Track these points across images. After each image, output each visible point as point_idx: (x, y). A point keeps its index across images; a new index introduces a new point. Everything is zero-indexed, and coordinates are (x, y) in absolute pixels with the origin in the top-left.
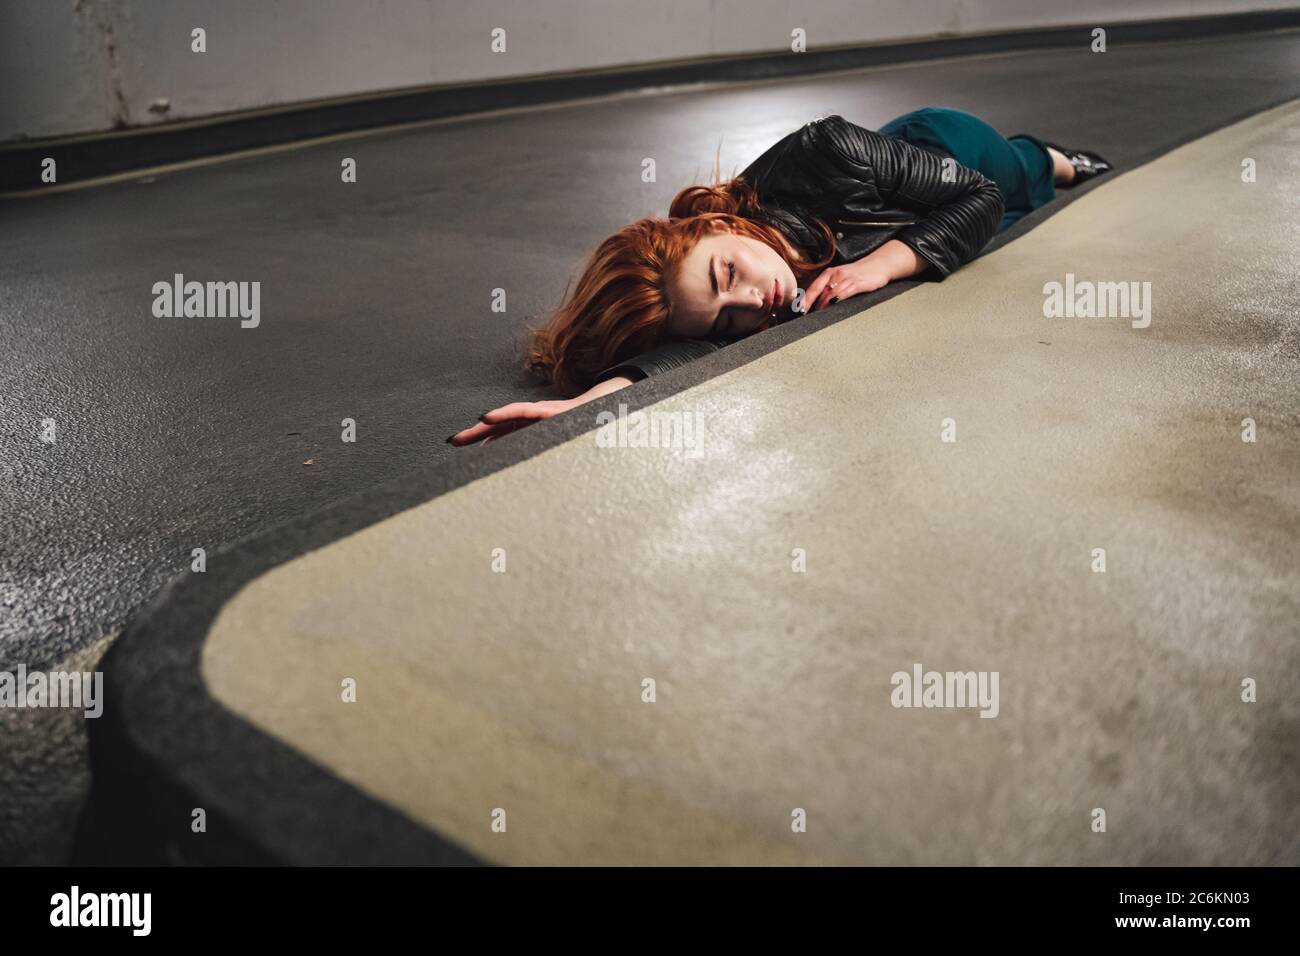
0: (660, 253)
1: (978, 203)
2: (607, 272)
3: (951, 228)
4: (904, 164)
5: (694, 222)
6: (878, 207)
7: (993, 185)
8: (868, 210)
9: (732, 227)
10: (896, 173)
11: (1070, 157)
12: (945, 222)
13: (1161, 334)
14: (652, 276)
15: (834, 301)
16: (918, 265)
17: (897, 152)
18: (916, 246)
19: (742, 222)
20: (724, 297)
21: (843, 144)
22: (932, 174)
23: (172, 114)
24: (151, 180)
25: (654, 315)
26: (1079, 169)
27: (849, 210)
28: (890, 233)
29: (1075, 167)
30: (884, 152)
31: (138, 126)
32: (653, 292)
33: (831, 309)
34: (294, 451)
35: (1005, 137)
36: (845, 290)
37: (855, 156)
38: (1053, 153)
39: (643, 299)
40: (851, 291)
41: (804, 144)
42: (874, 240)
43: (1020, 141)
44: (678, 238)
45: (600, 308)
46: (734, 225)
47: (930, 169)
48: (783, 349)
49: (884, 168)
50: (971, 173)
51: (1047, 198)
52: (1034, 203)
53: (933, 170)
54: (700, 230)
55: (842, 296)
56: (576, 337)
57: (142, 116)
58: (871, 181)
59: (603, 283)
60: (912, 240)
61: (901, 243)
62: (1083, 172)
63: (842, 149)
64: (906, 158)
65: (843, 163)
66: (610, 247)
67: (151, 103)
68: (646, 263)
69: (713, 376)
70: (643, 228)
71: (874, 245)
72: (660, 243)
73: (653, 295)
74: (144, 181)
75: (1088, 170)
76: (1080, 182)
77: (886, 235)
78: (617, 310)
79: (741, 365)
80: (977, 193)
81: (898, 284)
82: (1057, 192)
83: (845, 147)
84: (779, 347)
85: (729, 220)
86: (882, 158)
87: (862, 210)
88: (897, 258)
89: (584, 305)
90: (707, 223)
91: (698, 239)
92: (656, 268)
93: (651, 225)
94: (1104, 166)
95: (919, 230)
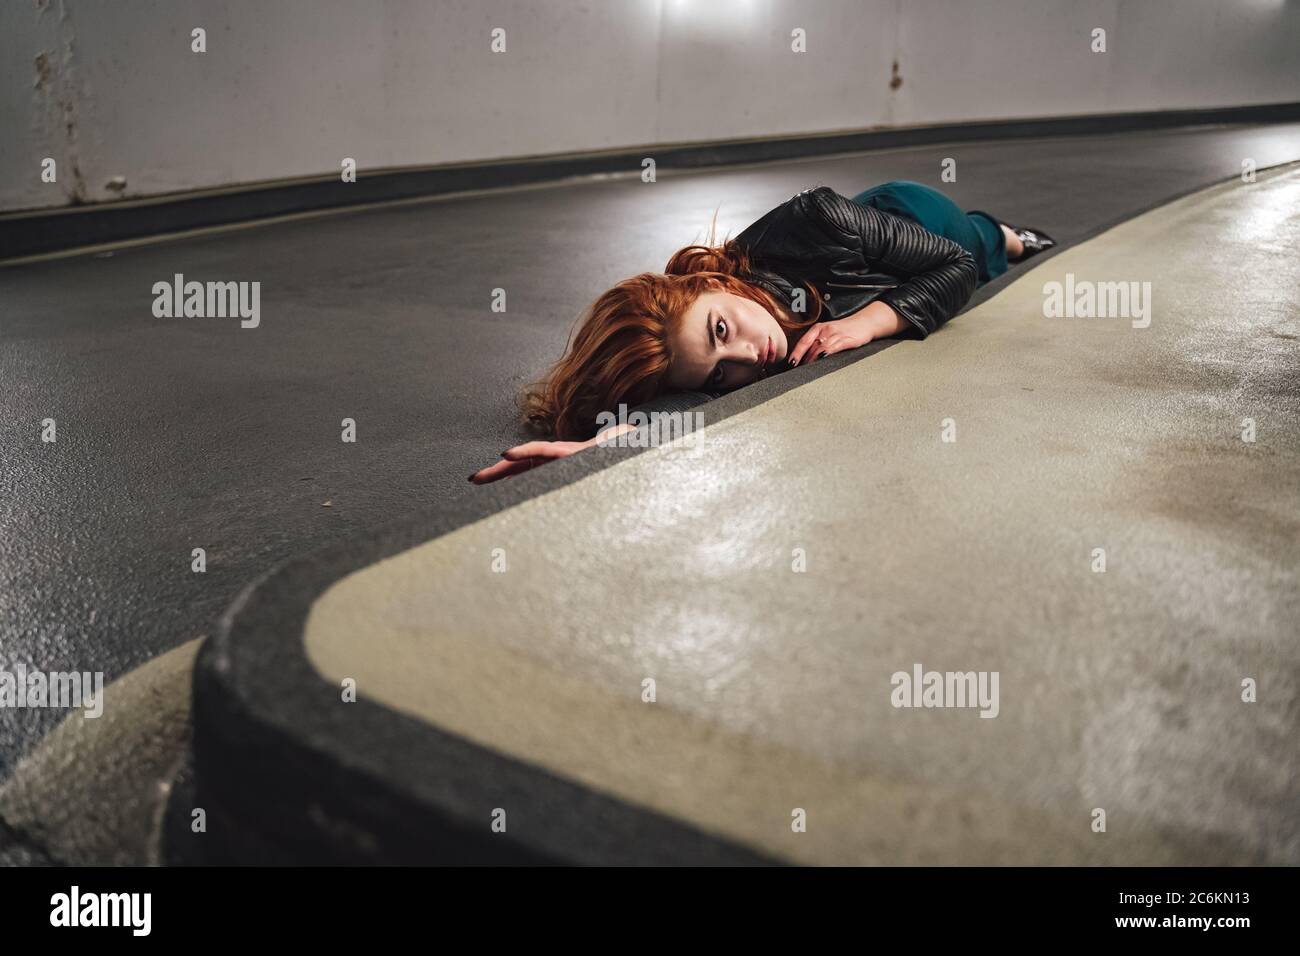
0: (663, 307)
1: (955, 272)
2: (611, 323)
3: (931, 293)
4: (890, 233)
5: (692, 279)
6: (864, 272)
7: (970, 256)
8: (854, 274)
9: (726, 286)
10: (882, 242)
11: (1018, 233)
12: (925, 287)
13: (1132, 382)
14: (654, 326)
15: (822, 355)
16: (899, 324)
17: (884, 223)
18: (898, 307)
19: (736, 281)
20: (721, 350)
21: (834, 214)
22: (915, 244)
23: (129, 191)
24: (110, 254)
25: (656, 365)
26: (1027, 245)
27: (836, 275)
28: (875, 295)
29: (1024, 243)
30: (871, 221)
31: (94, 203)
32: (656, 343)
33: (822, 362)
34: (310, 494)
35: (965, 212)
36: (833, 345)
37: (844, 225)
38: (1004, 229)
39: (644, 349)
40: (838, 347)
41: (795, 213)
42: (861, 301)
43: (975, 216)
44: (679, 293)
45: (603, 358)
46: (728, 284)
47: (913, 239)
48: (786, 394)
49: (871, 237)
50: (950, 244)
51: (1001, 270)
52: (992, 273)
53: (916, 240)
54: (697, 287)
55: (830, 351)
56: (582, 386)
57: (98, 192)
58: (859, 249)
59: (607, 334)
60: (895, 302)
61: (885, 305)
62: (1031, 247)
63: (833, 219)
64: (891, 228)
65: (833, 231)
66: (610, 299)
67: (108, 180)
68: (649, 315)
69: (727, 417)
70: (644, 282)
71: (860, 305)
72: (662, 297)
73: (655, 346)
74: (102, 255)
75: (1034, 245)
76: (1027, 257)
77: (871, 297)
78: (623, 359)
79: (750, 407)
80: (956, 262)
81: (880, 342)
82: (1009, 266)
83: (835, 216)
84: (782, 393)
85: (723, 280)
86: (870, 227)
87: (849, 274)
88: (879, 317)
89: (589, 354)
90: (704, 280)
91: (698, 294)
92: (659, 320)
93: (650, 280)
94: (1049, 243)
95: (901, 293)
